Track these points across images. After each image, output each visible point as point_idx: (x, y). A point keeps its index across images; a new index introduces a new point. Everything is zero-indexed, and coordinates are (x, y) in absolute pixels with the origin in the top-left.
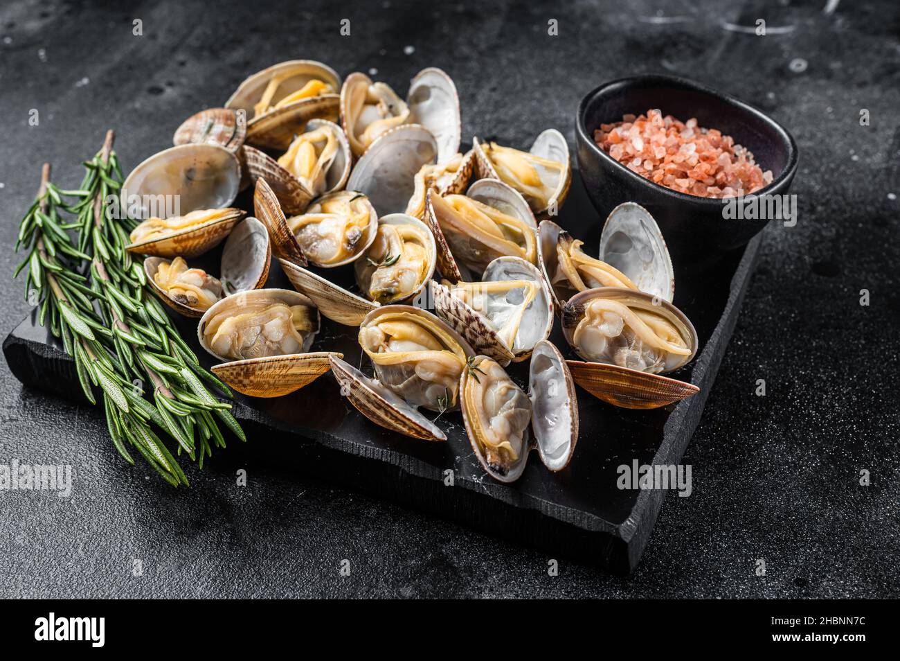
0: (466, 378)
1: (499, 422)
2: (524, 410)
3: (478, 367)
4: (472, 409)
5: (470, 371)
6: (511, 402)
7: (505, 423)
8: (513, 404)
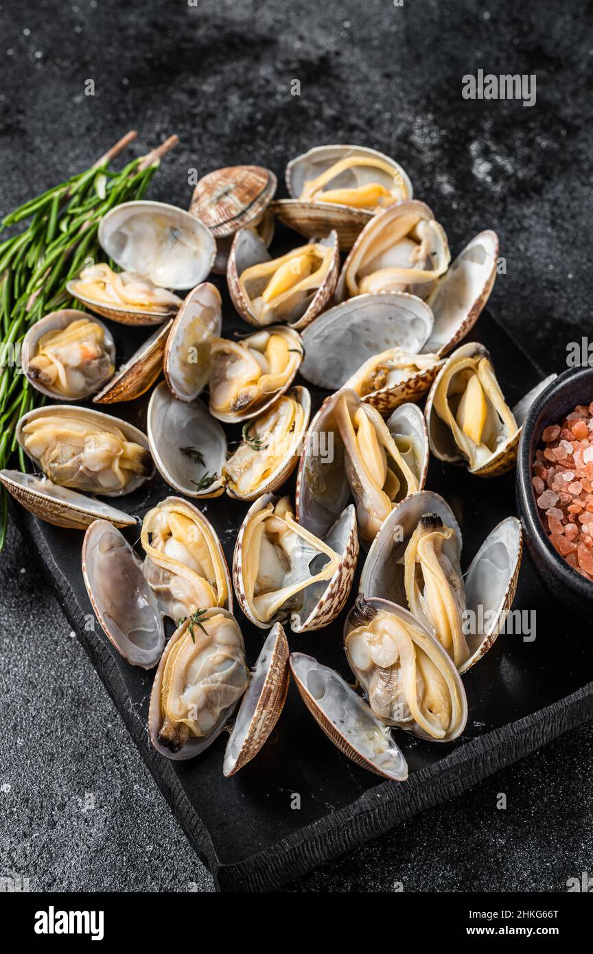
0: (184, 631)
1: (195, 693)
2: (233, 687)
3: (203, 624)
4: (170, 669)
5: (191, 625)
6: (219, 676)
7: (200, 697)
8: (221, 679)
